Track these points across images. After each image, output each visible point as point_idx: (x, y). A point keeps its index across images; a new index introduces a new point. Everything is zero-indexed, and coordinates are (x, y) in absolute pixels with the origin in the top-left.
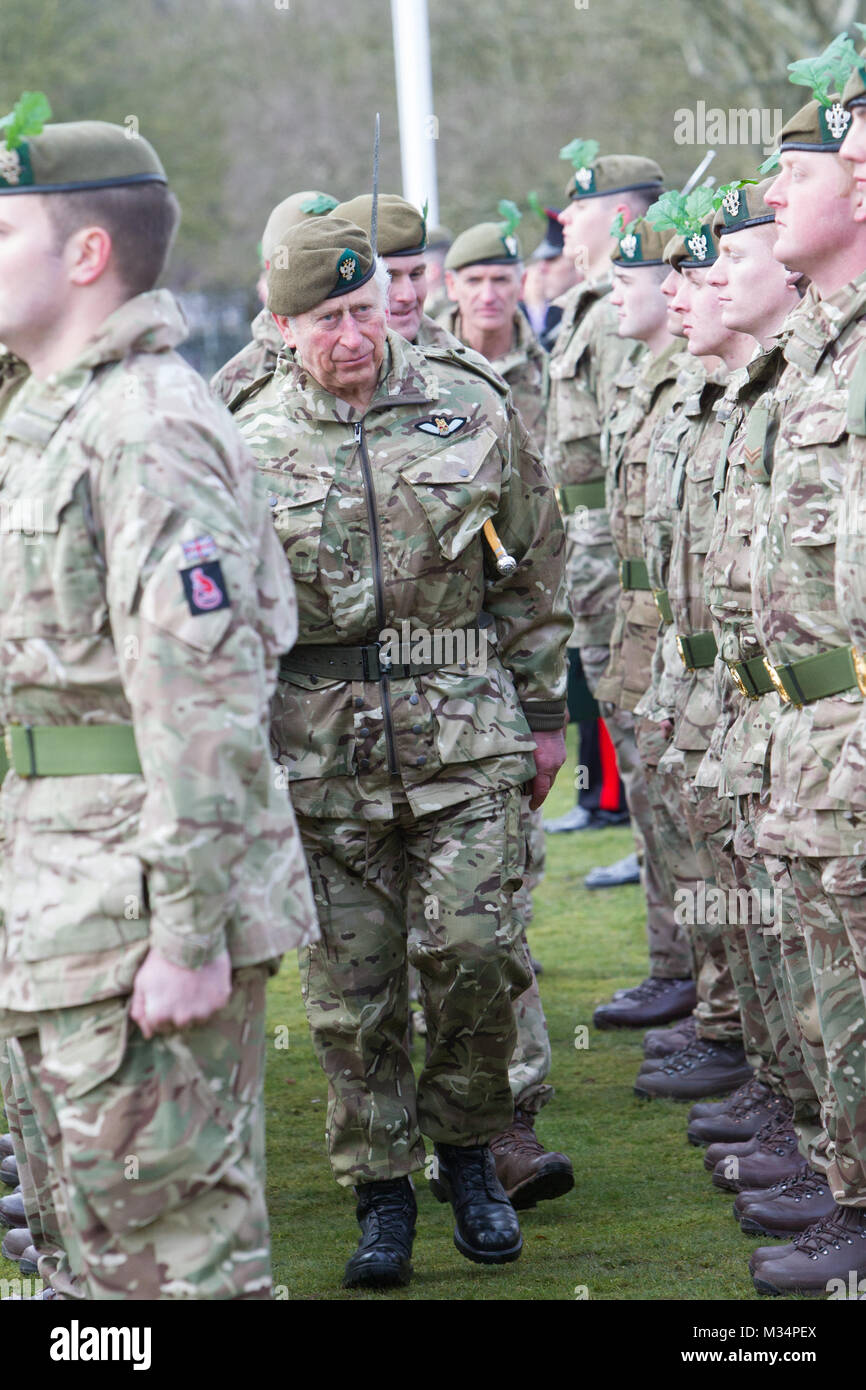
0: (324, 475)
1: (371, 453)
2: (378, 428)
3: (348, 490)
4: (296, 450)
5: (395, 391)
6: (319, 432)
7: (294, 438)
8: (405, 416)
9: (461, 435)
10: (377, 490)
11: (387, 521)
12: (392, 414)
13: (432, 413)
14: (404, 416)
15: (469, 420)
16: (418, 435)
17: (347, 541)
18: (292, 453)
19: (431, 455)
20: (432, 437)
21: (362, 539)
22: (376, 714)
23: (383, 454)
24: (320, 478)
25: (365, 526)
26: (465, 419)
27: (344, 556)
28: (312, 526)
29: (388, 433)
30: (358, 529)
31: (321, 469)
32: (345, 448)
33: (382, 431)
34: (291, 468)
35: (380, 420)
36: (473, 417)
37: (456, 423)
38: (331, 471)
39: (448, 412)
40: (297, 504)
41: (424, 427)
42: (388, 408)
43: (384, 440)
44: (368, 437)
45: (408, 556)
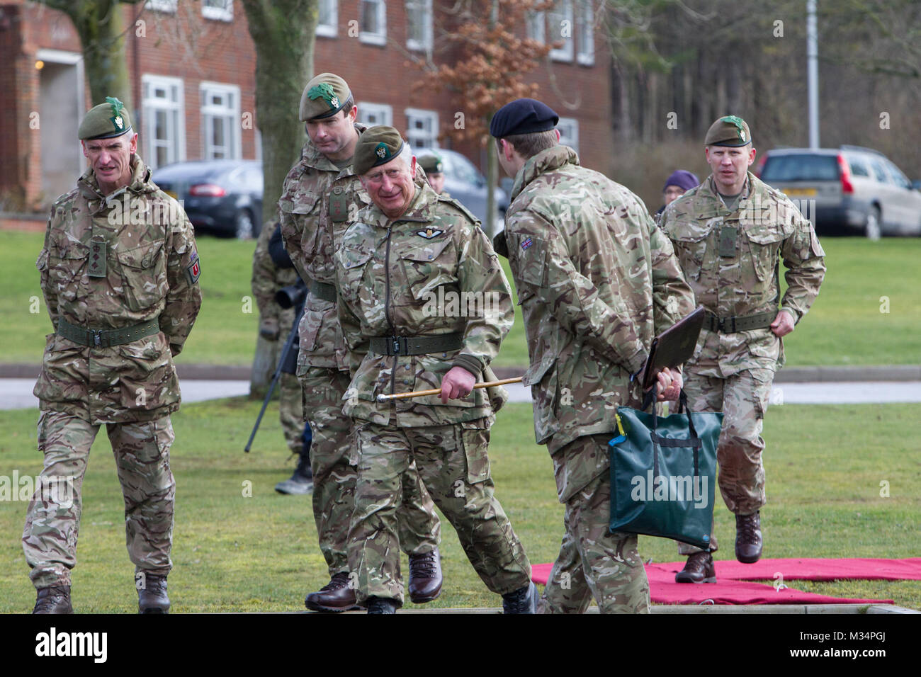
1: (392, 243)
2: (398, 232)
5: (410, 214)
8: (413, 227)
9: (438, 239)
12: (407, 226)
13: (428, 227)
15: (445, 232)
16: (416, 237)
22: (389, 371)
23: (397, 244)
25: (384, 279)
26: (442, 231)
27: (373, 292)
29: (403, 235)
30: (380, 280)
33: (401, 233)
35: (400, 228)
36: (447, 231)
39: (436, 227)
41: (421, 233)
42: (406, 222)
43: (400, 238)
44: (393, 235)
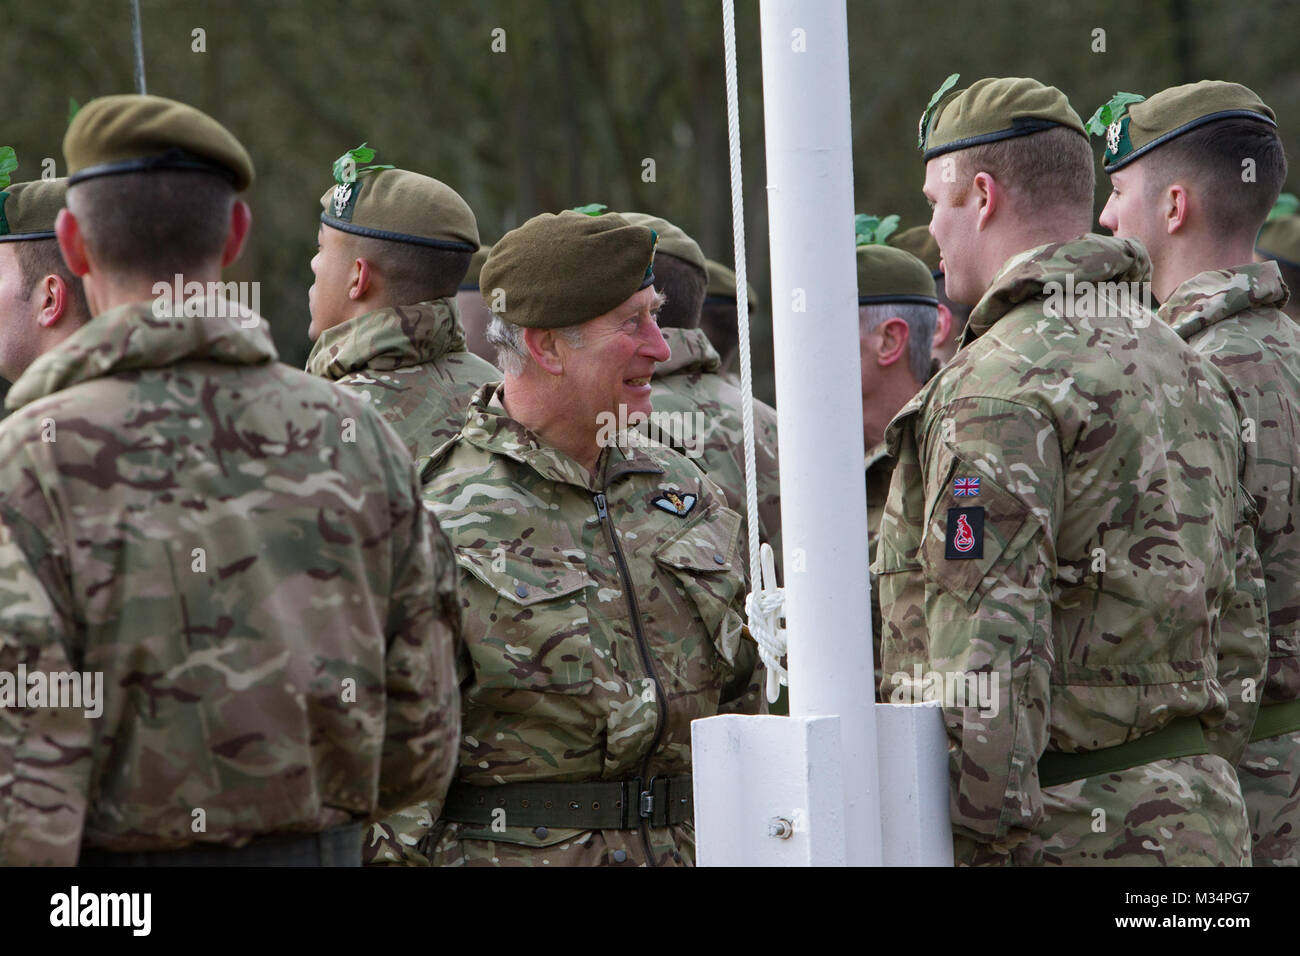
0: (573, 559)
3: (605, 579)
4: (531, 530)
6: (555, 507)
7: (526, 512)
10: (635, 581)
11: (651, 620)
14: (641, 486)
17: (614, 643)
18: (526, 534)
19: (678, 538)
20: (672, 517)
21: (626, 643)
24: (569, 564)
28: (575, 623)
31: (567, 553)
32: (589, 526)
34: (528, 552)
37: (689, 501)
38: (581, 554)
40: (553, 596)
45: (685, 663)
